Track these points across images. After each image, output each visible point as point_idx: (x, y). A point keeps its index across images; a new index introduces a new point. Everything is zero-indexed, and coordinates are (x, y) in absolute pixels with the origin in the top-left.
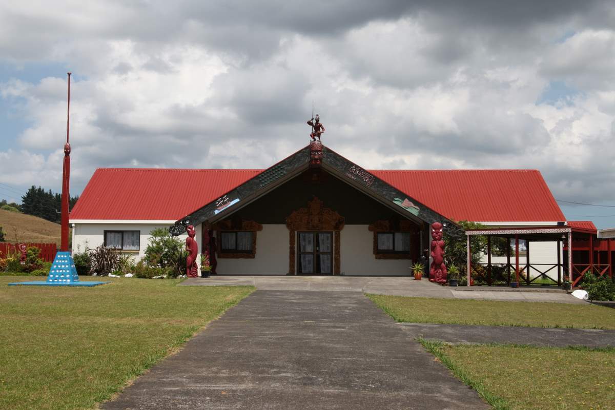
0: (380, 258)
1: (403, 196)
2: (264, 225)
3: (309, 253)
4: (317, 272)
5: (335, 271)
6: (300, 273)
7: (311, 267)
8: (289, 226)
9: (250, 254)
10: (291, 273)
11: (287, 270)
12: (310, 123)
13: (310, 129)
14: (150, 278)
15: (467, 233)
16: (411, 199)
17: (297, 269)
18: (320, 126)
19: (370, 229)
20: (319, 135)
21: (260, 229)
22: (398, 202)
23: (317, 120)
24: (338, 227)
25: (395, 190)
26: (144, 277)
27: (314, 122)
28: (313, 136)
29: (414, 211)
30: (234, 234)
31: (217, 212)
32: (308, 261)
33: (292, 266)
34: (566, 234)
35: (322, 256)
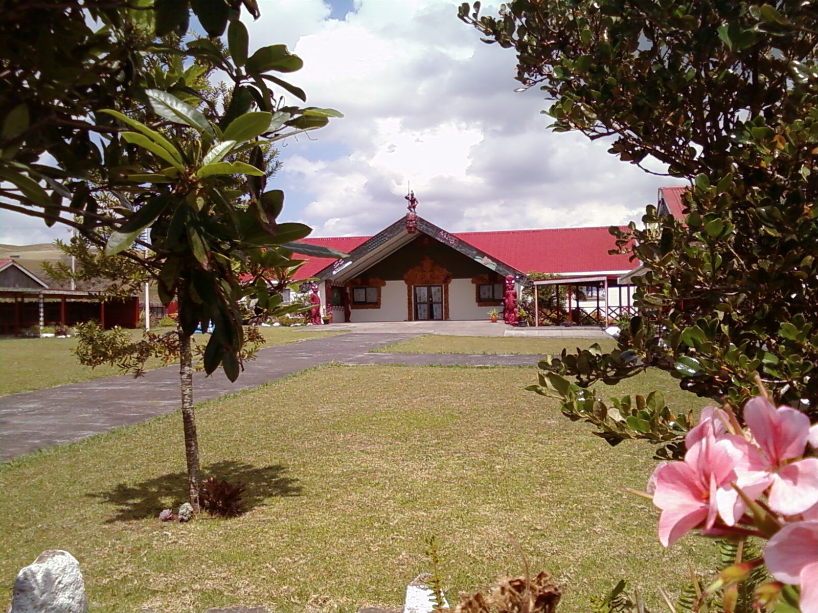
0: (481, 306)
1: (483, 254)
2: (387, 282)
3: (424, 303)
4: (431, 317)
5: (445, 317)
6: (417, 319)
7: (426, 314)
8: (406, 282)
9: (376, 305)
10: (410, 320)
11: (407, 317)
12: (407, 198)
13: (407, 203)
14: (289, 326)
15: (535, 283)
16: (489, 257)
17: (414, 315)
18: (415, 200)
19: (473, 282)
20: (414, 207)
21: (384, 284)
22: (478, 260)
23: (412, 195)
24: (446, 281)
25: (476, 249)
26: (286, 325)
27: (410, 197)
28: (409, 208)
29: (492, 266)
30: (364, 290)
31: (334, 273)
32: (423, 310)
33: (410, 314)
34: (603, 282)
35: (434, 306)
